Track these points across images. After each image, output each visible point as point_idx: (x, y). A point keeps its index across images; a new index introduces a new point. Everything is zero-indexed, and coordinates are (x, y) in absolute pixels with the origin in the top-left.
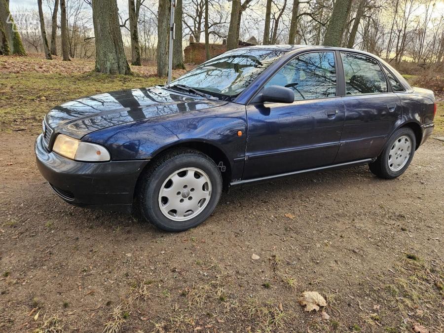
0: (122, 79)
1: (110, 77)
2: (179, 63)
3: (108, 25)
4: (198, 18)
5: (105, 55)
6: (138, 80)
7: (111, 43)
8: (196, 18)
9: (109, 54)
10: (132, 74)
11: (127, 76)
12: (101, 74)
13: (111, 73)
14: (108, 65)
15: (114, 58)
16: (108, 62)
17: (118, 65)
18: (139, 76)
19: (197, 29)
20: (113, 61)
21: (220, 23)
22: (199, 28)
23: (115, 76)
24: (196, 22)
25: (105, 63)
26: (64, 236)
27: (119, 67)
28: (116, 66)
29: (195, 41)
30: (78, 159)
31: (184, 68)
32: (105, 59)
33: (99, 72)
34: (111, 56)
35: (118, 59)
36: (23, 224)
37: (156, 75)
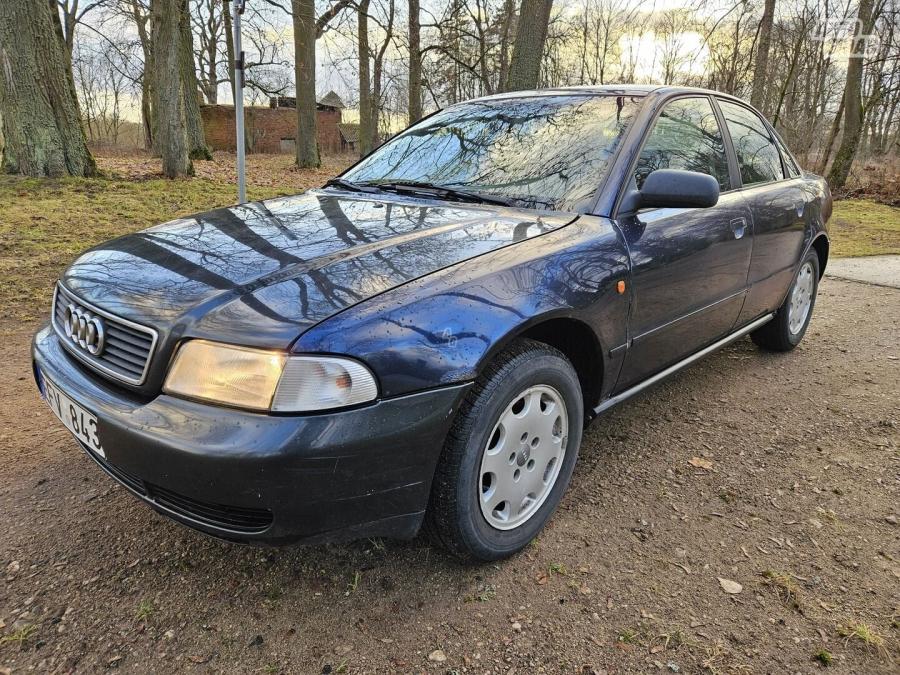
0: (82, 187)
1: (50, 184)
2: (195, 147)
3: (32, 63)
4: (206, 54)
5: (29, 131)
6: (122, 187)
7: (42, 103)
8: (202, 52)
9: (39, 130)
10: (101, 175)
11: (90, 180)
12: (21, 178)
13: (47, 174)
14: (39, 155)
15: (53, 140)
16: (36, 149)
17: (65, 154)
18: (120, 179)
19: (207, 77)
20: (52, 147)
21: (261, 64)
22: (212, 74)
23: (61, 180)
24: (203, 61)
25: (30, 151)
26: (214, 641)
27: (67, 160)
28: (59, 157)
29: (206, 102)
30: (281, 408)
31: (209, 158)
32: (30, 143)
33: (15, 173)
34: (45, 135)
35: (65, 140)
36: (61, 629)
37: (161, 175)
